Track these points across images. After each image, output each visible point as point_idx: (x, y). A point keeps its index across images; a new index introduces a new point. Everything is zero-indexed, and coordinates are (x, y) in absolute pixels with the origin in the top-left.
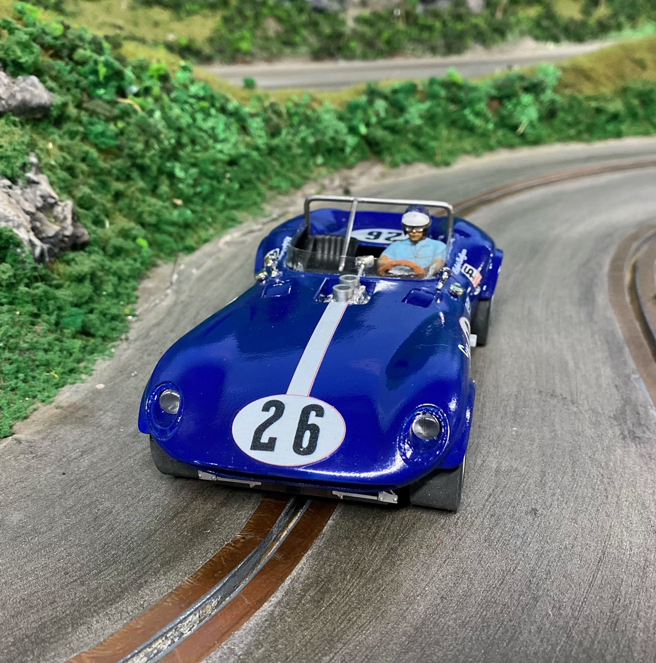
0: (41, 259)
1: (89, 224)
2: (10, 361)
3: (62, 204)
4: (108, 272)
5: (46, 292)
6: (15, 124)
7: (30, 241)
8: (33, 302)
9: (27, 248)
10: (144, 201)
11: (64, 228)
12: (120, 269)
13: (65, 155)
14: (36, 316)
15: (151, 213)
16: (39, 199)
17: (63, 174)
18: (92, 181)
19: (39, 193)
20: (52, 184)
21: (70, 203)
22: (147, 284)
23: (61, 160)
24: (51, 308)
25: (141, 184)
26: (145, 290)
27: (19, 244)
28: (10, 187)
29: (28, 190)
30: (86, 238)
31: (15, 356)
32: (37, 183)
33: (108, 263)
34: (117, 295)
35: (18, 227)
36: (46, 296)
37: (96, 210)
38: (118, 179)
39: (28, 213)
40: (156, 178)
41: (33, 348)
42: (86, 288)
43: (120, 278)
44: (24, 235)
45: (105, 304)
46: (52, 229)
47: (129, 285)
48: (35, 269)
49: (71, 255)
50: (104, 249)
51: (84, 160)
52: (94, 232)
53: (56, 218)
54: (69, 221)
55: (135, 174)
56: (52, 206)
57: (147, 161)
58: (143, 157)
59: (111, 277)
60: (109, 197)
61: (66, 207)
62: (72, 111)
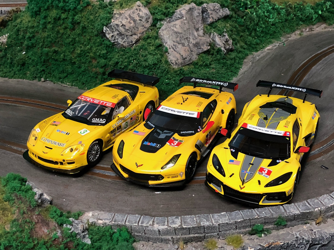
0: (225, 54)
1: (235, 45)
2: (218, 76)
3: (230, 41)
4: (237, 57)
5: (225, 62)
6: (222, 21)
7: (224, 50)
8: (223, 64)
9: (223, 52)
10: (247, 38)
11: (230, 47)
12: (240, 56)
13: (231, 27)
14: (223, 67)
15: (249, 41)
16: (225, 39)
17: (230, 32)
18: (236, 33)
19: (225, 38)
20: (228, 35)
21: (232, 41)
22: (245, 60)
23: (230, 29)
24: (226, 65)
25: (248, 33)
26: (245, 62)
27: (222, 51)
28: (220, 37)
29: (223, 37)
30: (234, 49)
31: (219, 75)
32: (225, 36)
33: (237, 55)
34: (239, 63)
35: (222, 47)
36: (226, 63)
37: (236, 41)
38: (242, 32)
39: (223, 44)
40: (252, 31)
41: (222, 73)
42: (233, 61)
43: (240, 59)
44: (223, 49)
45: (236, 65)
46: (228, 47)
47: (241, 61)
48: (224, 57)
49: (230, 53)
50: (237, 51)
51: (235, 28)
52: (236, 47)
53: (228, 44)
54: (231, 45)
55: (246, 31)
56: (228, 41)
57: (250, 27)
58: (249, 26)
59: (238, 59)
60: (239, 37)
61: (231, 42)
62: (234, 15)
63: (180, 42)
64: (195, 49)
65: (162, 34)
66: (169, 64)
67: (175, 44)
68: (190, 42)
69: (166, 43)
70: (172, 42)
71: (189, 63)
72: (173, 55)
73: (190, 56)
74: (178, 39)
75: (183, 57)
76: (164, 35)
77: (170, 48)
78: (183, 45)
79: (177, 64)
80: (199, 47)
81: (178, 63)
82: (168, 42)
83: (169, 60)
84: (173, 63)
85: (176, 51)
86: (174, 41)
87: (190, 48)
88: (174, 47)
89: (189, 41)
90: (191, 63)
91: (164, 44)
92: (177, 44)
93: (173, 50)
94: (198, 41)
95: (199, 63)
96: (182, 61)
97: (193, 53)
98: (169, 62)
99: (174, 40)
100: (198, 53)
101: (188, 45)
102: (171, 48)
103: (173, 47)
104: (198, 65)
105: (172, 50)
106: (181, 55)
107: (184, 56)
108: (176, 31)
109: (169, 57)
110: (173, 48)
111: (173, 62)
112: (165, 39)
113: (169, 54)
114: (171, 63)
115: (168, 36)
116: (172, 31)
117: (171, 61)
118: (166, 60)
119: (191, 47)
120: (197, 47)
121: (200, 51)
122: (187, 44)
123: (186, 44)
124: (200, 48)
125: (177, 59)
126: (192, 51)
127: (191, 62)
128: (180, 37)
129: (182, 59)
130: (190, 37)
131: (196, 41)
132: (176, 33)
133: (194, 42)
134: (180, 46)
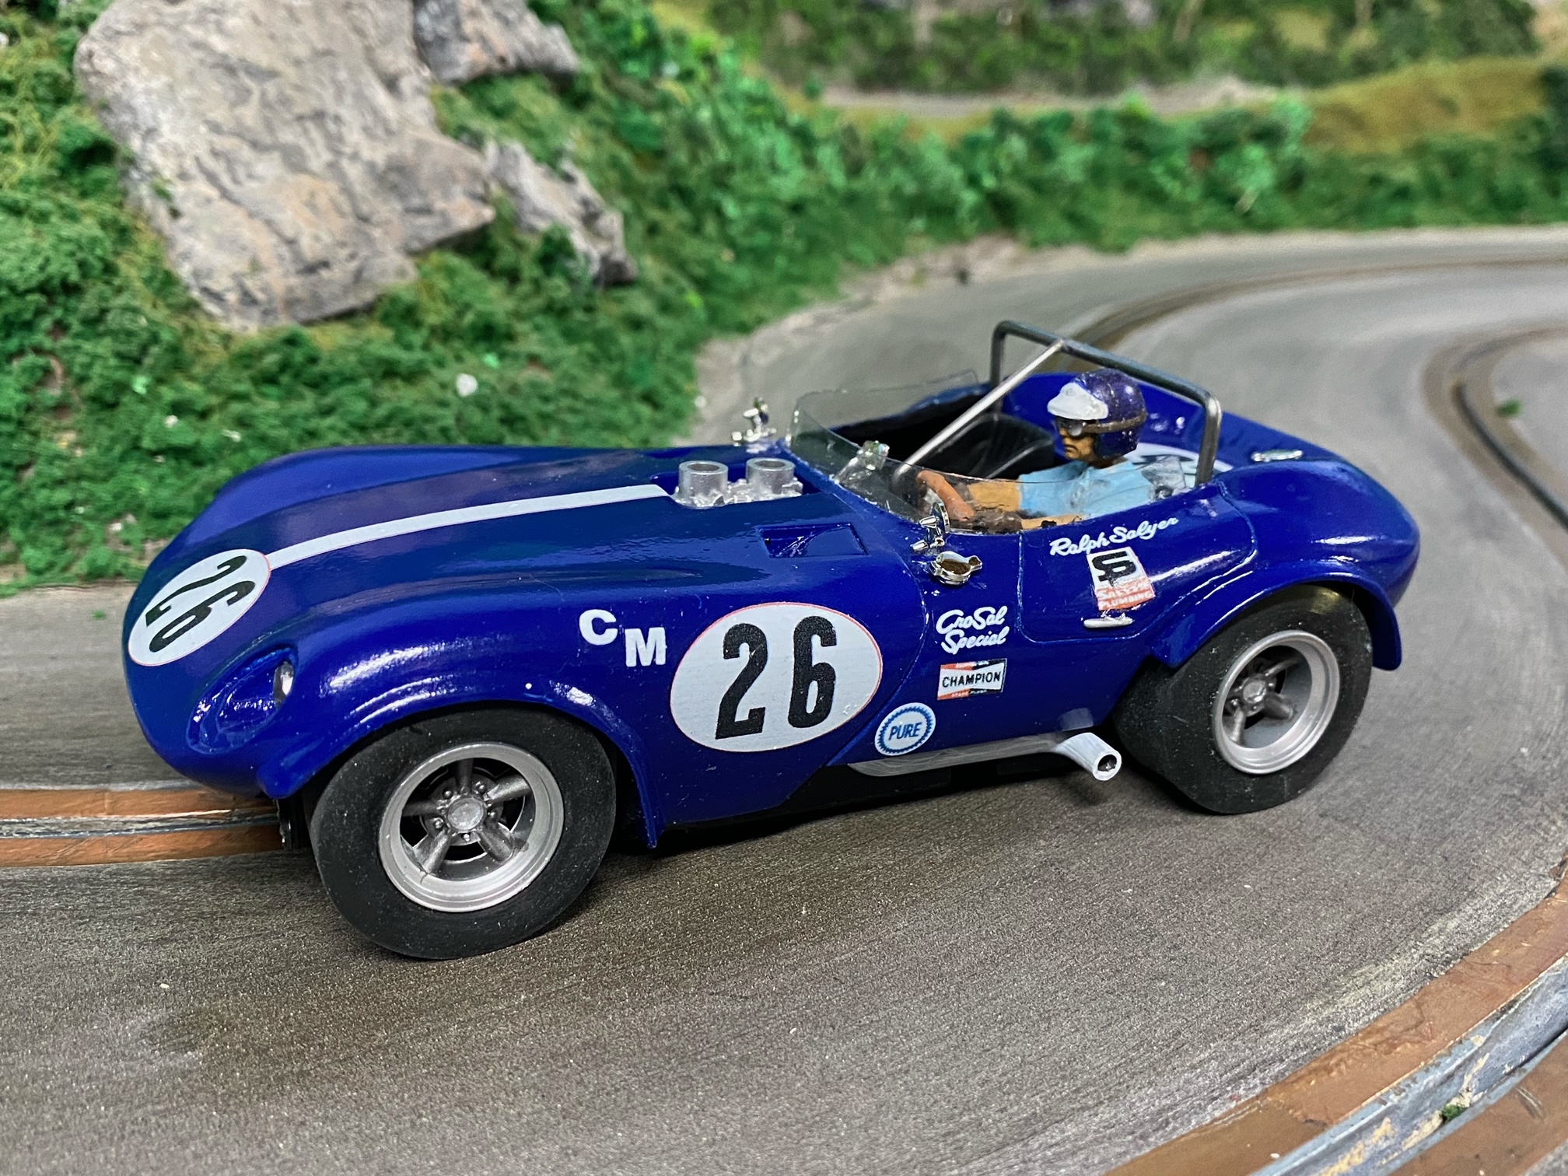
0: (594, 286)
1: (636, 253)
3: (608, 216)
8: (592, 340)
9: (583, 261)
11: (615, 251)
13: (595, 150)
14: (595, 358)
15: (699, 262)
16: (580, 200)
17: (599, 176)
19: (579, 194)
20: (591, 184)
21: (618, 218)
22: (703, 361)
23: (592, 157)
25: (682, 216)
26: (703, 368)
27: (571, 254)
30: (634, 271)
32: (575, 180)
34: (676, 363)
38: (654, 203)
40: (701, 212)
41: (596, 400)
47: (686, 356)
49: (618, 292)
50: (653, 296)
52: (642, 267)
53: (601, 234)
56: (596, 216)
57: (691, 184)
58: (687, 175)
60: (642, 229)
61: (613, 222)
62: (599, 88)
63: (267, 139)
64: (387, 209)
65: (107, 65)
66: (183, 300)
67: (225, 143)
68: (348, 150)
69: (150, 133)
70: (203, 129)
71: (351, 302)
72: (218, 229)
73: (352, 257)
74: (250, 114)
75: (297, 256)
76: (124, 68)
77: (183, 176)
78: (294, 160)
79: (254, 302)
80: (416, 201)
81: (260, 296)
82: (165, 129)
83: (184, 271)
84: (217, 297)
85: (236, 202)
86: (215, 128)
87: (347, 190)
88: (217, 167)
89: (334, 142)
90: (369, 310)
91: (135, 143)
92: (246, 153)
93: (213, 193)
94: (409, 151)
95: (428, 311)
96: (294, 281)
97: (377, 233)
98: (187, 288)
99: (219, 115)
100: (416, 245)
101: (332, 166)
102: (193, 170)
103: (211, 163)
104: (417, 325)
105: (203, 187)
106: (279, 234)
107: (310, 249)
108: (225, 56)
109: (184, 242)
110: (212, 178)
111: (220, 283)
112: (139, 101)
113: (183, 222)
114: (206, 291)
115: (159, 82)
116: (198, 54)
117: (196, 274)
118: (154, 270)
119: (358, 188)
120: (403, 197)
121: (424, 227)
122: (327, 157)
123: (318, 157)
124: (426, 211)
125: (256, 266)
126: (364, 219)
127: (368, 296)
128: (265, 104)
129: (292, 269)
130: (345, 113)
131: (393, 149)
132: (228, 67)
133: (378, 154)
134: (268, 167)
